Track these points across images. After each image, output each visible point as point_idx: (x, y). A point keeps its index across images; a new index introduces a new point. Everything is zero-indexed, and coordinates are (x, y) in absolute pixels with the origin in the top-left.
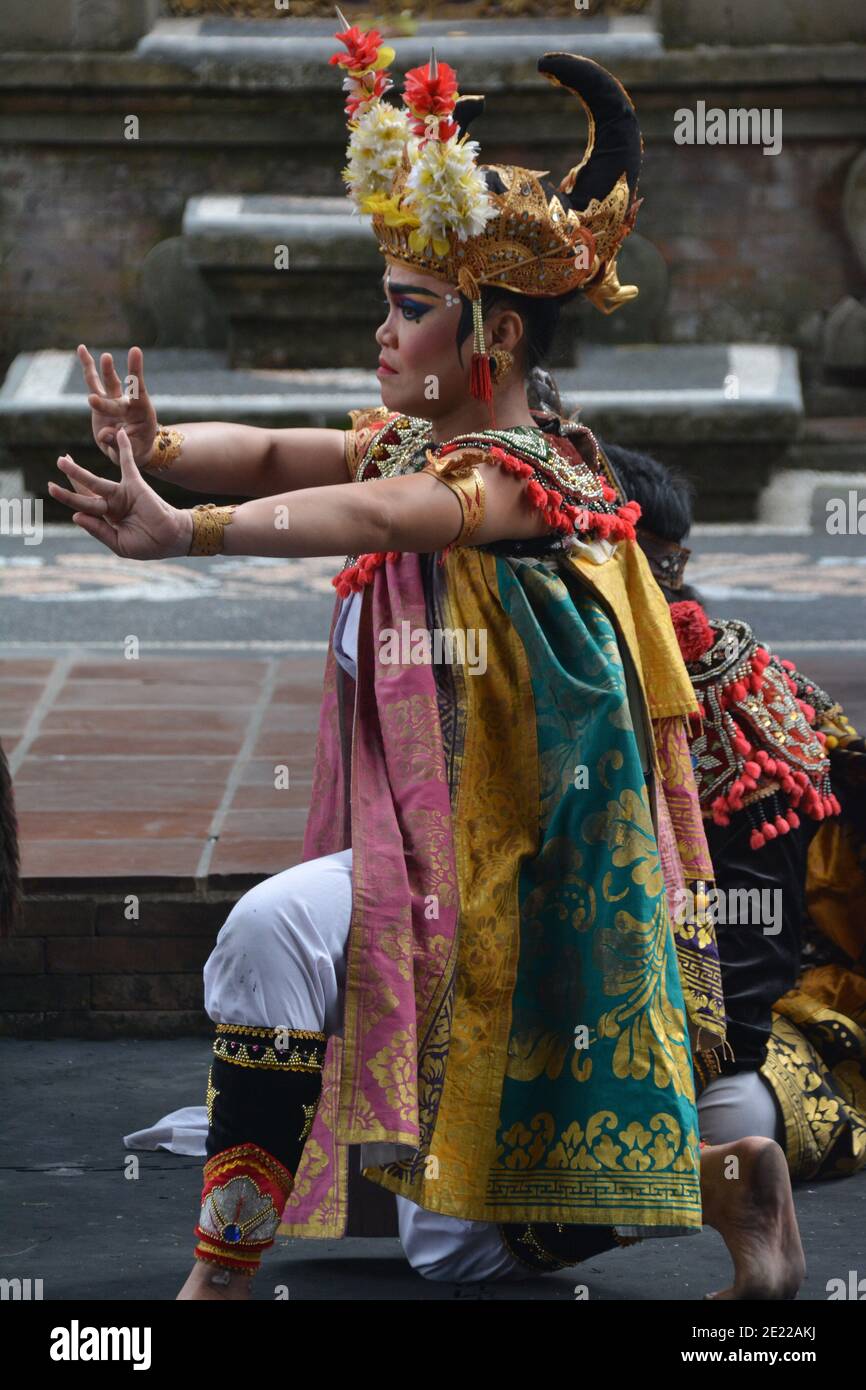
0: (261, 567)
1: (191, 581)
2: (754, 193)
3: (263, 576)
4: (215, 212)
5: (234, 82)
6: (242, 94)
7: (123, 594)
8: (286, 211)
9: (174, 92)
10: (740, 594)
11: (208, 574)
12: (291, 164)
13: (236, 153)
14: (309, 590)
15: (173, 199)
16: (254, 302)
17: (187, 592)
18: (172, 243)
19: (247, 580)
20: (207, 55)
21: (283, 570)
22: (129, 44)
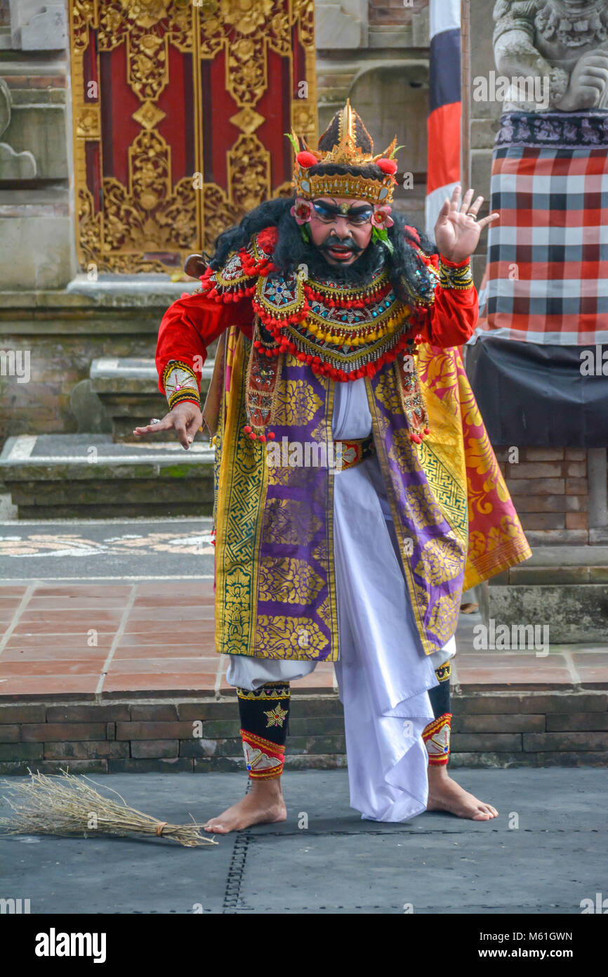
0: (129, 539)
1: (94, 546)
3: (130, 544)
4: (105, 366)
5: (115, 304)
6: (118, 309)
7: (60, 553)
8: (140, 365)
9: (85, 309)
11: (103, 543)
12: (142, 343)
13: (115, 337)
14: (152, 550)
15: (85, 360)
16: (125, 410)
17: (92, 552)
18: (85, 382)
19: (122, 546)
20: (101, 291)
21: (140, 541)
22: (63, 286)
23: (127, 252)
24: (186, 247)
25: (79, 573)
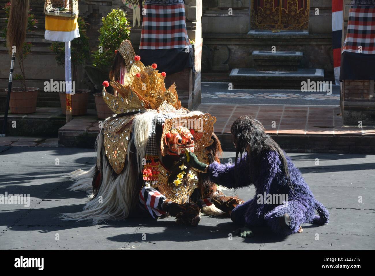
0: (259, 94)
1: (251, 96)
2: (319, 51)
3: (259, 96)
4: (256, 52)
5: (259, 38)
6: (259, 39)
7: (243, 98)
8: (264, 52)
9: (252, 39)
10: (315, 99)
11: (253, 95)
12: (265, 47)
13: (258, 46)
14: (265, 98)
15: (251, 51)
16: (260, 63)
17: (251, 97)
18: (251, 56)
19: (257, 96)
20: (255, 34)
21: (262, 95)
22: (247, 33)
23: (262, 25)
24: (277, 23)
25: (247, 103)
